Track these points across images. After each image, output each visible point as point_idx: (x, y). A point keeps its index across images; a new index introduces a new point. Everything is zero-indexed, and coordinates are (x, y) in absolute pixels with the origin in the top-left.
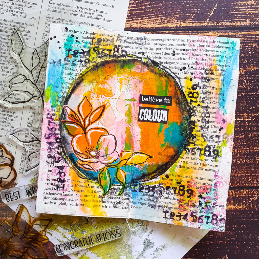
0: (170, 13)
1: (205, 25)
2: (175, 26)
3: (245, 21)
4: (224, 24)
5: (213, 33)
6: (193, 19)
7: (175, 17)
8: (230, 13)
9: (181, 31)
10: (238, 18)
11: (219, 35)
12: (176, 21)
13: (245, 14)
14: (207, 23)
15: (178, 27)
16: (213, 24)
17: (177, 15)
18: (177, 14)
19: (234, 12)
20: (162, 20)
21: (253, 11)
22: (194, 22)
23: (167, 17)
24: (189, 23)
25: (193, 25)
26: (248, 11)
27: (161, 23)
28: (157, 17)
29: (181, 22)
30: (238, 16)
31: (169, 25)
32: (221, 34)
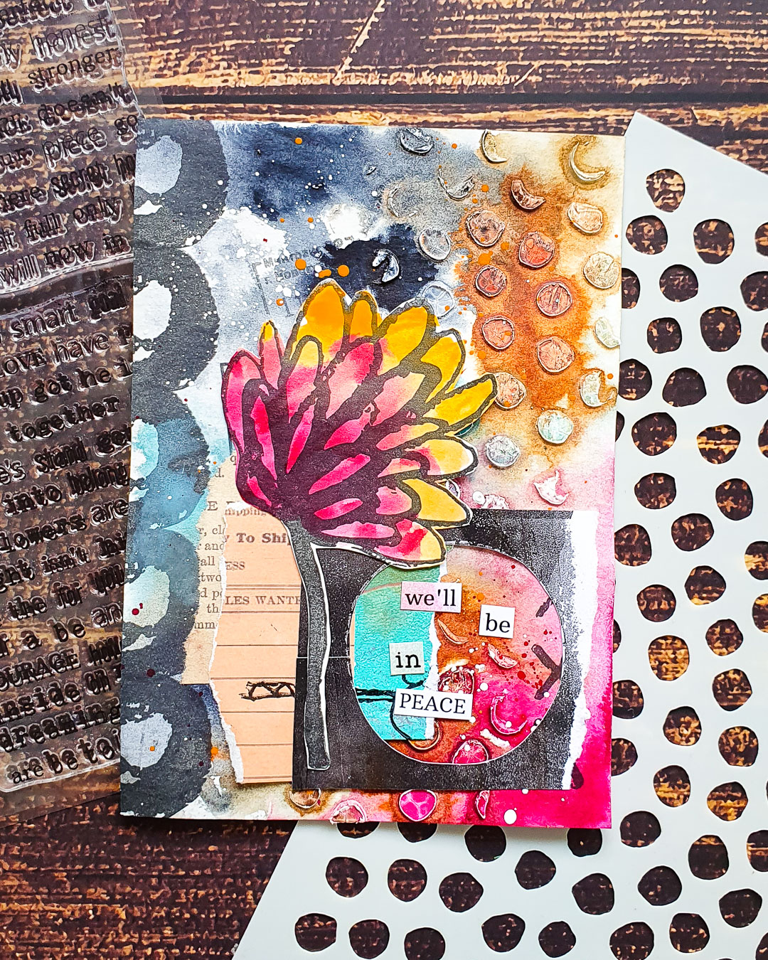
0: (199, 31)
1: (337, 83)
2: (217, 82)
3: (491, 70)
4: (408, 81)
5: (366, 114)
6: (291, 60)
7: (218, 48)
8: (431, 37)
9: (241, 105)
10: (461, 59)
11: (388, 121)
12: (224, 64)
13: (489, 42)
14: (342, 75)
15: (229, 87)
16: (367, 77)
17: (228, 43)
18: (228, 38)
19: (449, 33)
20: (167, 61)
21: (519, 34)
22: (294, 71)
23: (189, 50)
24: (272, 72)
25: (289, 83)
26: (502, 31)
27: (165, 72)
28: (151, 49)
29: (243, 71)
30: (464, 49)
31: (197, 81)
32: (397, 117)
